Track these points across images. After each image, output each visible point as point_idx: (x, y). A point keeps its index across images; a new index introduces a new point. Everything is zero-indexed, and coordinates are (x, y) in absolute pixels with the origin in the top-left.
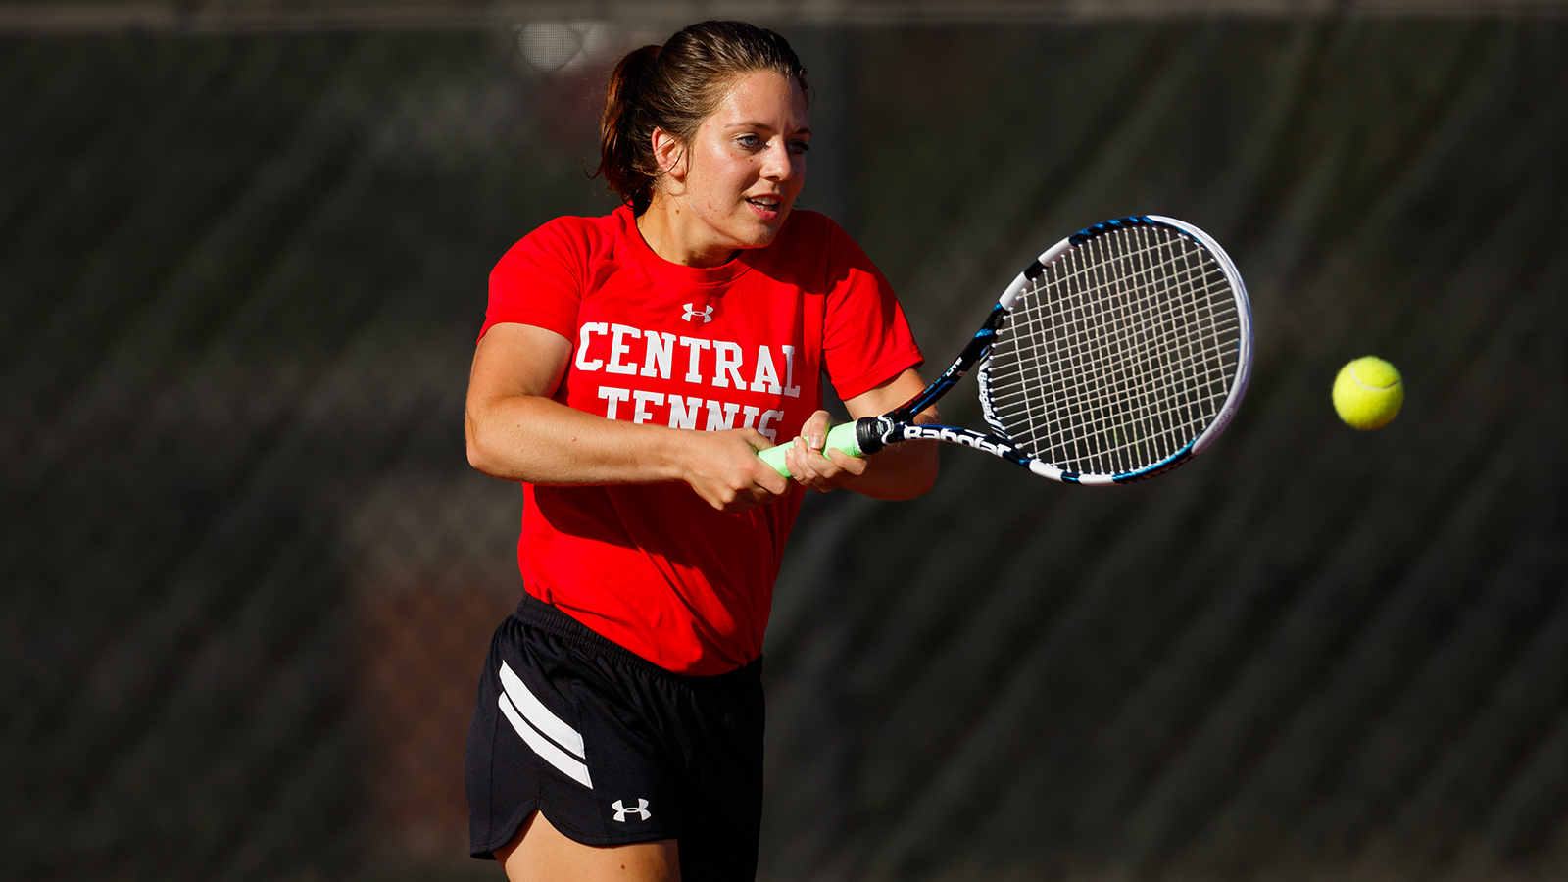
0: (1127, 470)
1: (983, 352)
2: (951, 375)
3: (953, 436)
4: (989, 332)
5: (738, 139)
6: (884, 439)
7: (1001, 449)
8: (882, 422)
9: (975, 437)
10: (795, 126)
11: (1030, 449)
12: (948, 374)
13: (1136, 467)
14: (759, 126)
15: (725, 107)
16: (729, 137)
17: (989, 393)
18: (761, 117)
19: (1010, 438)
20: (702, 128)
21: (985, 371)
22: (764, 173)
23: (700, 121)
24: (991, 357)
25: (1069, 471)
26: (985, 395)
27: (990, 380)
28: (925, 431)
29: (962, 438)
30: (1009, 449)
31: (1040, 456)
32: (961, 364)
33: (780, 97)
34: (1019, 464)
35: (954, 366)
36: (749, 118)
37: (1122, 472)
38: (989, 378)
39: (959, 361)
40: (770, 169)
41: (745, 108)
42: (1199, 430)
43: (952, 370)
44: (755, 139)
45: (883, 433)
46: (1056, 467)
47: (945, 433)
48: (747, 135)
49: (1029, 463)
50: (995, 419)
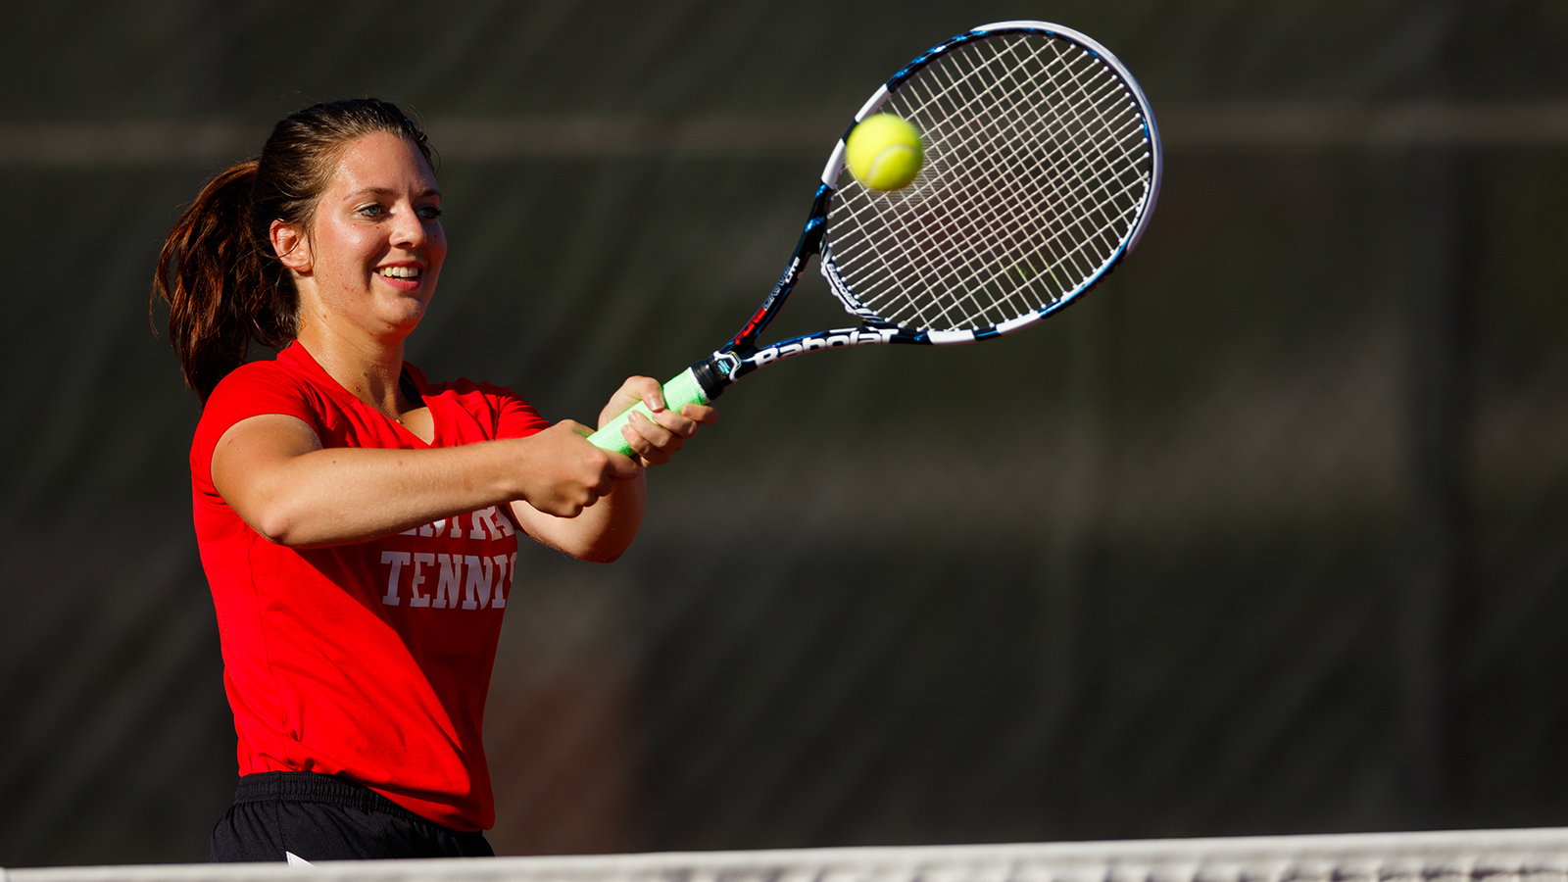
0: (1049, 303)
1: (821, 244)
2: (791, 281)
3: (820, 342)
4: (822, 219)
5: (359, 211)
6: (732, 377)
7: (887, 334)
8: (723, 360)
9: (848, 334)
10: (419, 187)
11: (919, 322)
12: (787, 281)
13: (1059, 295)
14: (379, 193)
15: (340, 179)
16: (349, 210)
17: (843, 283)
18: (381, 182)
19: (887, 320)
20: (319, 207)
21: (830, 262)
22: (393, 240)
23: (316, 200)
24: (830, 245)
25: (976, 328)
26: (841, 287)
27: (838, 269)
28: (783, 350)
29: (831, 340)
30: (895, 332)
31: (932, 326)
32: (800, 264)
33: (397, 157)
34: (916, 342)
35: (793, 269)
36: (368, 185)
37: (1043, 306)
38: (836, 267)
39: (796, 263)
40: (400, 235)
41: (361, 175)
42: (1122, 228)
43: (790, 274)
44: (379, 207)
45: (730, 370)
46: (957, 330)
47: (808, 342)
48: (368, 205)
49: (927, 337)
50: (861, 307)
